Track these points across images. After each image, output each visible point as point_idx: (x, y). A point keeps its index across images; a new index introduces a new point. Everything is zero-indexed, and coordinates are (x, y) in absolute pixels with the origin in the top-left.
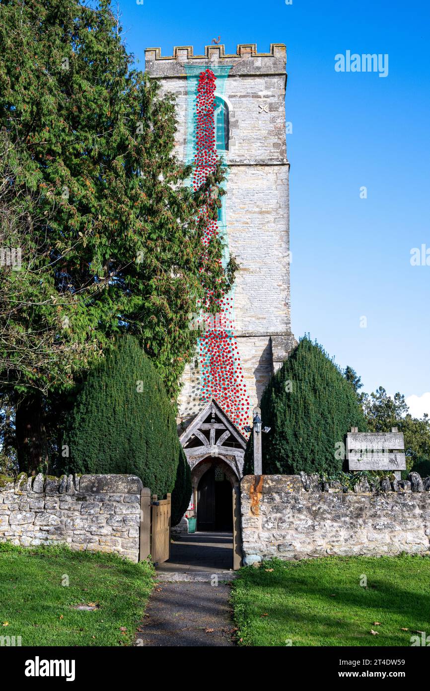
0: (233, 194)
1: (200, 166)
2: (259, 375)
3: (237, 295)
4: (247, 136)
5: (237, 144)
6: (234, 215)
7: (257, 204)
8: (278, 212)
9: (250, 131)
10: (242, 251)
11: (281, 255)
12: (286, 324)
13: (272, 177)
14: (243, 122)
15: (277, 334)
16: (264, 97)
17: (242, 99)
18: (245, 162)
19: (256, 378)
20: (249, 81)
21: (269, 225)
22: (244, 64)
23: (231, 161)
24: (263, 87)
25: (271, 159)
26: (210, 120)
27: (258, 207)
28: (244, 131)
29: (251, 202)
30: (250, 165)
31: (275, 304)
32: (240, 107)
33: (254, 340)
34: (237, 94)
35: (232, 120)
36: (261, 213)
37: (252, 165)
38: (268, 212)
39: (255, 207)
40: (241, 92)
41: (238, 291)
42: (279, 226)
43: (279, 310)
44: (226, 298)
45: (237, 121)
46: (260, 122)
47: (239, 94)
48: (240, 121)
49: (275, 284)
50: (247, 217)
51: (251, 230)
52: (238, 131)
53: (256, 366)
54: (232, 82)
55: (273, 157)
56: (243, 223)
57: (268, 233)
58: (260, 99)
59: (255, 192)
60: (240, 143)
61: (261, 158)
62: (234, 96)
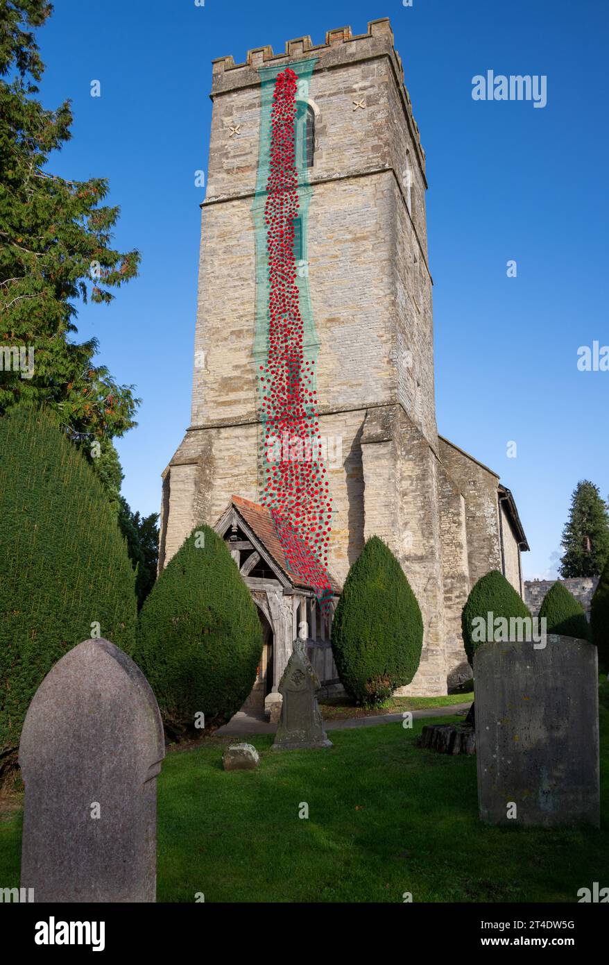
0: (318, 222)
1: (274, 191)
2: (351, 466)
3: (322, 356)
4: (337, 143)
5: (324, 156)
6: (319, 248)
7: (350, 229)
8: (378, 235)
9: (342, 137)
10: (329, 296)
11: (382, 293)
12: (391, 389)
13: (369, 190)
14: (332, 127)
15: (376, 406)
16: (361, 89)
17: (332, 98)
18: (334, 177)
19: (347, 472)
20: (342, 74)
21: (366, 255)
22: (335, 53)
23: (315, 179)
24: (359, 78)
25: (368, 168)
26: (289, 130)
27: (350, 232)
28: (334, 138)
29: (342, 228)
30: (340, 179)
31: (375, 362)
32: (329, 109)
33: (345, 418)
34: (325, 93)
35: (318, 126)
36: (355, 240)
37: (342, 178)
38: (364, 238)
39: (347, 234)
40: (330, 90)
41: (324, 351)
42: (379, 254)
43: (379, 370)
44: (305, 363)
45: (325, 127)
46: (355, 122)
47: (327, 93)
48: (328, 126)
49: (375, 335)
50: (336, 248)
51: (341, 265)
52: (326, 139)
53: (347, 454)
54: (319, 79)
55: (371, 165)
56: (331, 257)
57: (364, 266)
58: (354, 94)
59: (346, 213)
60: (328, 154)
61: (356, 168)
62: (322, 96)
